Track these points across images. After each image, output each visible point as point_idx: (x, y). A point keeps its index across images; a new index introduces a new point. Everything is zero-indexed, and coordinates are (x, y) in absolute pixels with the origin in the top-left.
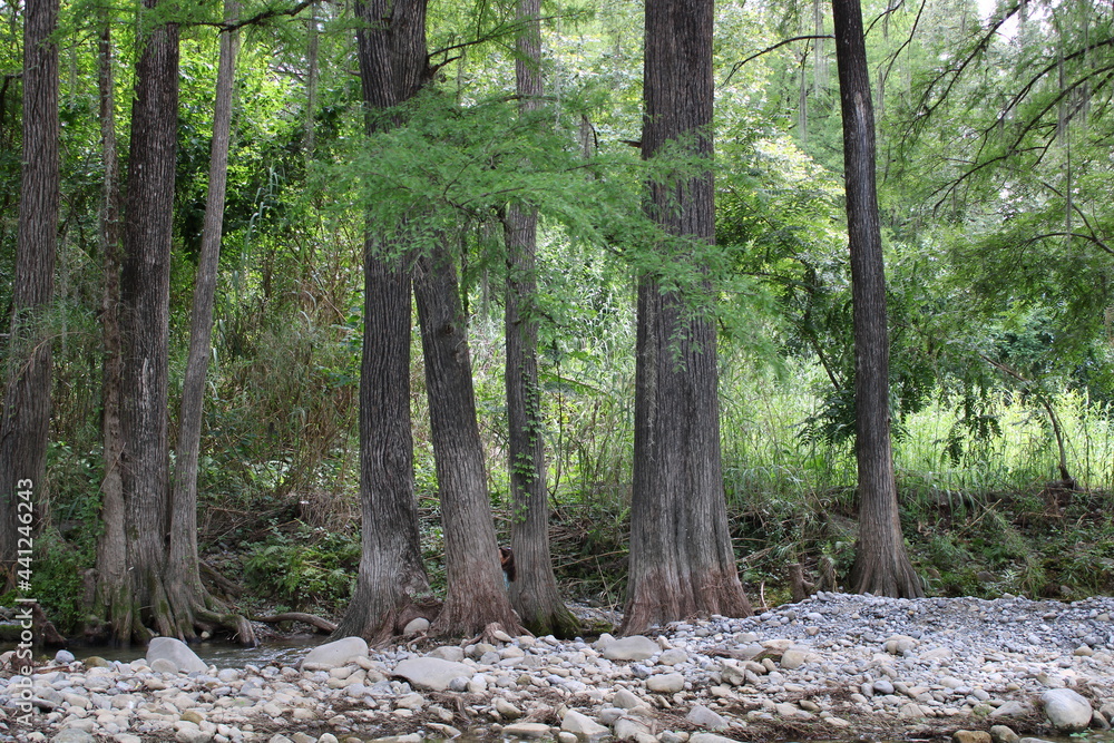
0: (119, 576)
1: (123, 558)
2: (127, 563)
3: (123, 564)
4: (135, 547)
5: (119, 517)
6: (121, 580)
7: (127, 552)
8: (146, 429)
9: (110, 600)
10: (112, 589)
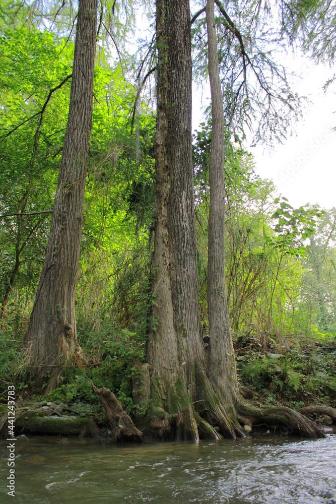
0: (172, 371)
1: (175, 354)
2: (179, 358)
3: (175, 359)
4: (185, 344)
5: (170, 316)
6: (175, 374)
7: (179, 349)
8: (188, 244)
9: (166, 394)
10: (167, 384)
